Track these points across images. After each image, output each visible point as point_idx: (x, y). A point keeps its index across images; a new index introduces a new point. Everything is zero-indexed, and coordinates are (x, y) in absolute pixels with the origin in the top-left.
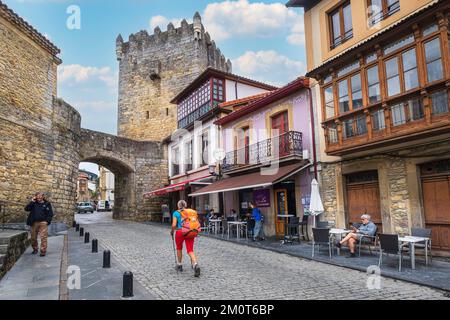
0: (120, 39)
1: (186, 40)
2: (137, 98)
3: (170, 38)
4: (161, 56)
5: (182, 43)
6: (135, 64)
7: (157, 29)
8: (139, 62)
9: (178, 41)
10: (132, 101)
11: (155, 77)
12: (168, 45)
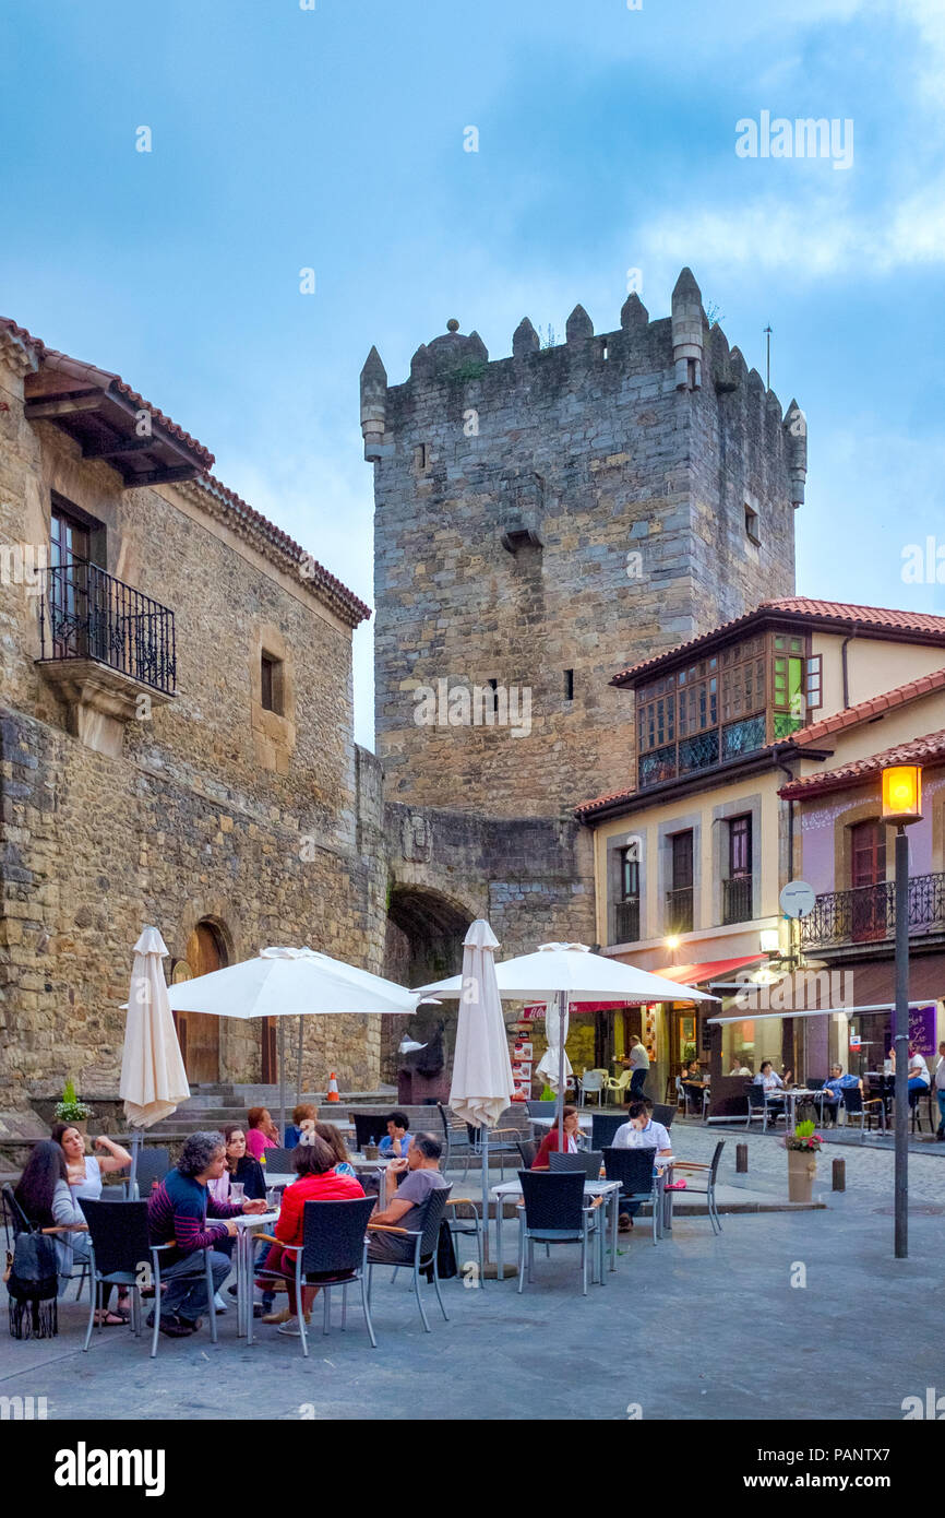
0: (373, 370)
1: (642, 386)
2: (450, 624)
3: (579, 378)
4: (541, 452)
5: (625, 398)
6: (439, 479)
7: (525, 334)
8: (454, 474)
9: (610, 387)
10: (429, 634)
11: (521, 542)
12: (571, 406)
